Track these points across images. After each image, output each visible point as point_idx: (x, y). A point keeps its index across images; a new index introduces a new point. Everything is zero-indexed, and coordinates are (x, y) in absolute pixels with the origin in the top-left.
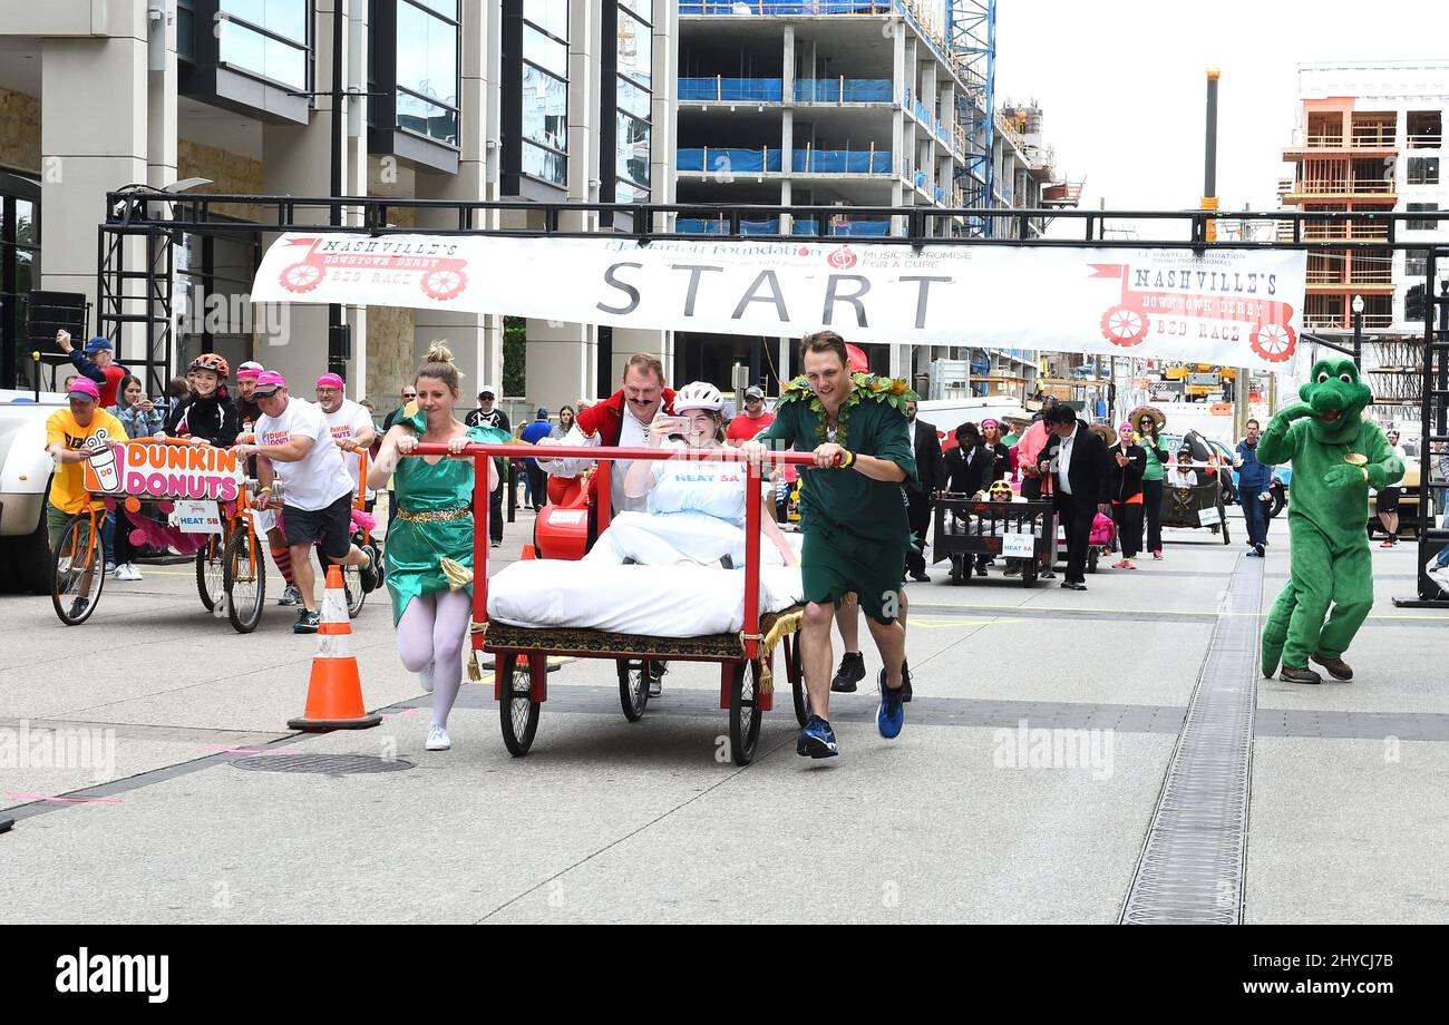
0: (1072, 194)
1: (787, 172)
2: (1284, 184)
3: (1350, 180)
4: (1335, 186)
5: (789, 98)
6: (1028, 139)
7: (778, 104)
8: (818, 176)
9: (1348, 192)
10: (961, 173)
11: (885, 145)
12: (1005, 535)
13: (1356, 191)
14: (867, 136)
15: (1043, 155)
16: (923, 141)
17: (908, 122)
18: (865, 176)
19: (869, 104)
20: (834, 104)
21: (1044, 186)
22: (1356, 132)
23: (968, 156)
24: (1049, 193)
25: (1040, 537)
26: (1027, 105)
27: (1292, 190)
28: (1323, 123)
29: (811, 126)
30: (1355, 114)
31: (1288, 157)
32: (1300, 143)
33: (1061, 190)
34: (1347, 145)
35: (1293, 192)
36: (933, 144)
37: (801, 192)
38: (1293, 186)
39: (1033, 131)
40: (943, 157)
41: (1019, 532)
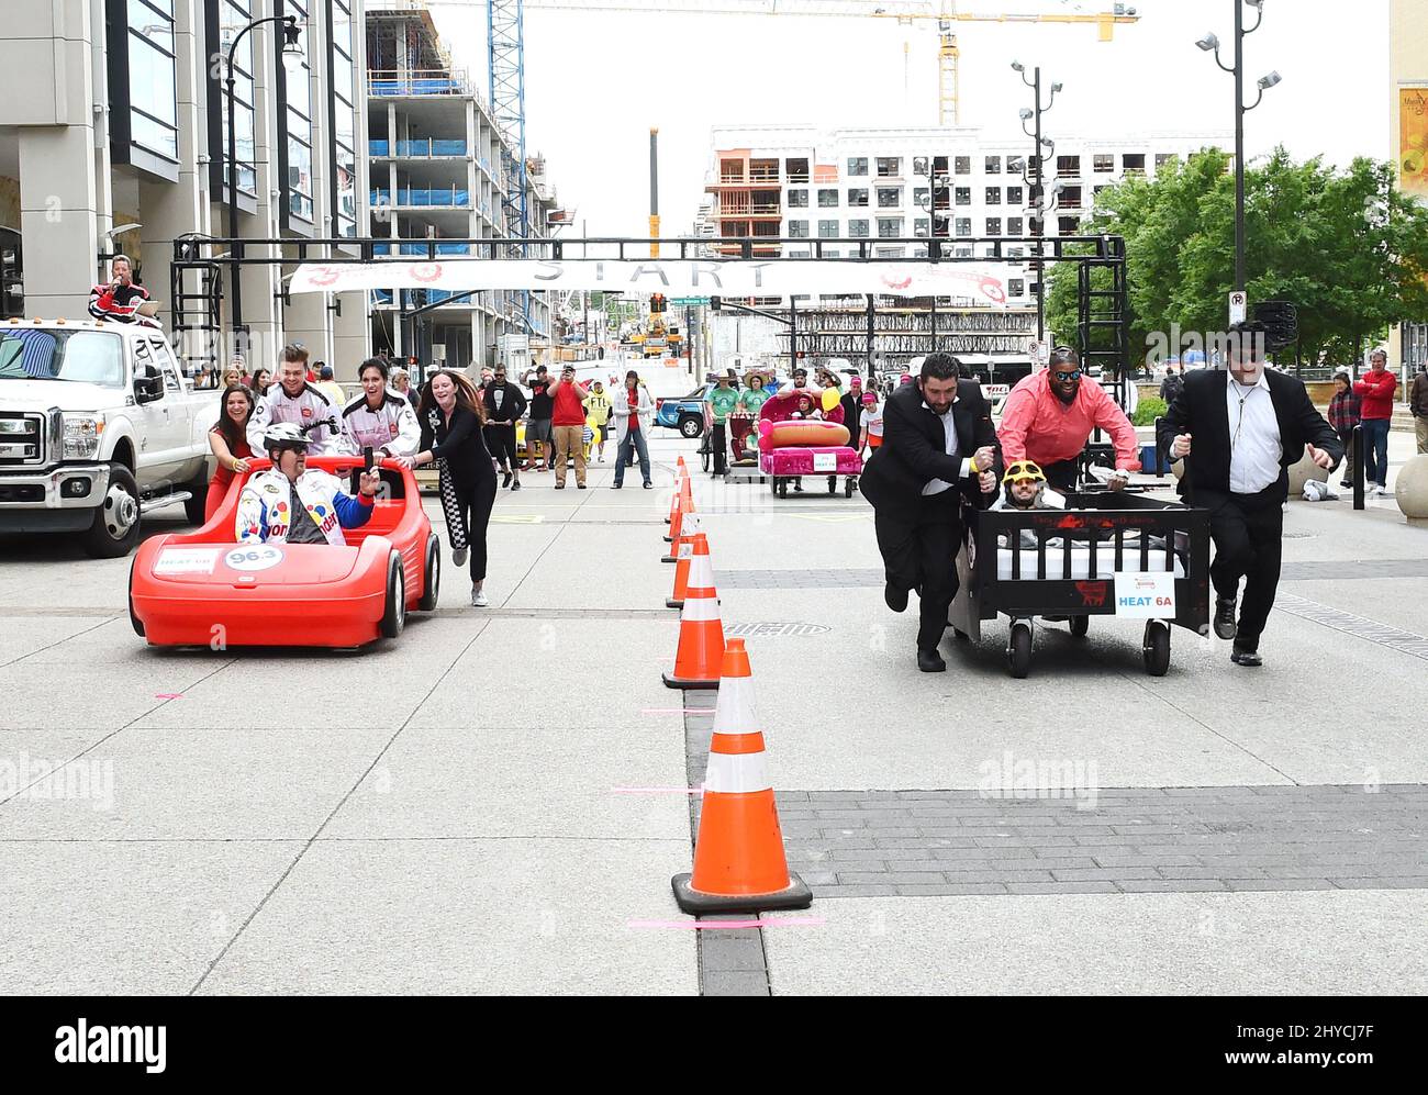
0: (568, 217)
1: (393, 206)
2: (704, 208)
3: (750, 206)
4: (740, 209)
5: (393, 154)
6: (538, 179)
7: (386, 158)
8: (417, 208)
9: (749, 214)
10: (506, 203)
11: (463, 186)
12: (1118, 577)
13: (755, 212)
14: (448, 179)
15: (548, 189)
16: (485, 182)
17: (477, 169)
18: (450, 207)
19: (451, 158)
20: (426, 158)
21: (549, 211)
22: (751, 173)
23: (509, 192)
24: (552, 217)
25: (1182, 576)
26: (535, 156)
27: (711, 212)
28: (730, 167)
29: (406, 173)
30: (751, 160)
31: (708, 190)
32: (715, 179)
33: (562, 215)
34: (747, 181)
35: (711, 214)
36: (490, 184)
37: (403, 220)
38: (712, 208)
39: (540, 174)
40: (495, 194)
41: (1144, 567)
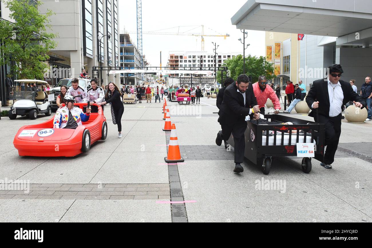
1: (124, 62)
2: (168, 63)
4: (173, 63)
6: (144, 58)
7: (123, 55)
8: (127, 62)
11: (133, 59)
12: (297, 144)
14: (132, 58)
15: (146, 60)
17: (136, 57)
18: (132, 62)
19: (132, 55)
20: (128, 55)
21: (146, 63)
23: (140, 60)
25: (316, 145)
26: (144, 55)
28: (172, 57)
29: (125, 57)
30: (175, 56)
31: (168, 60)
32: (169, 59)
33: (148, 63)
34: (174, 59)
35: (169, 63)
37: (125, 64)
40: (138, 60)
41: (305, 141)
